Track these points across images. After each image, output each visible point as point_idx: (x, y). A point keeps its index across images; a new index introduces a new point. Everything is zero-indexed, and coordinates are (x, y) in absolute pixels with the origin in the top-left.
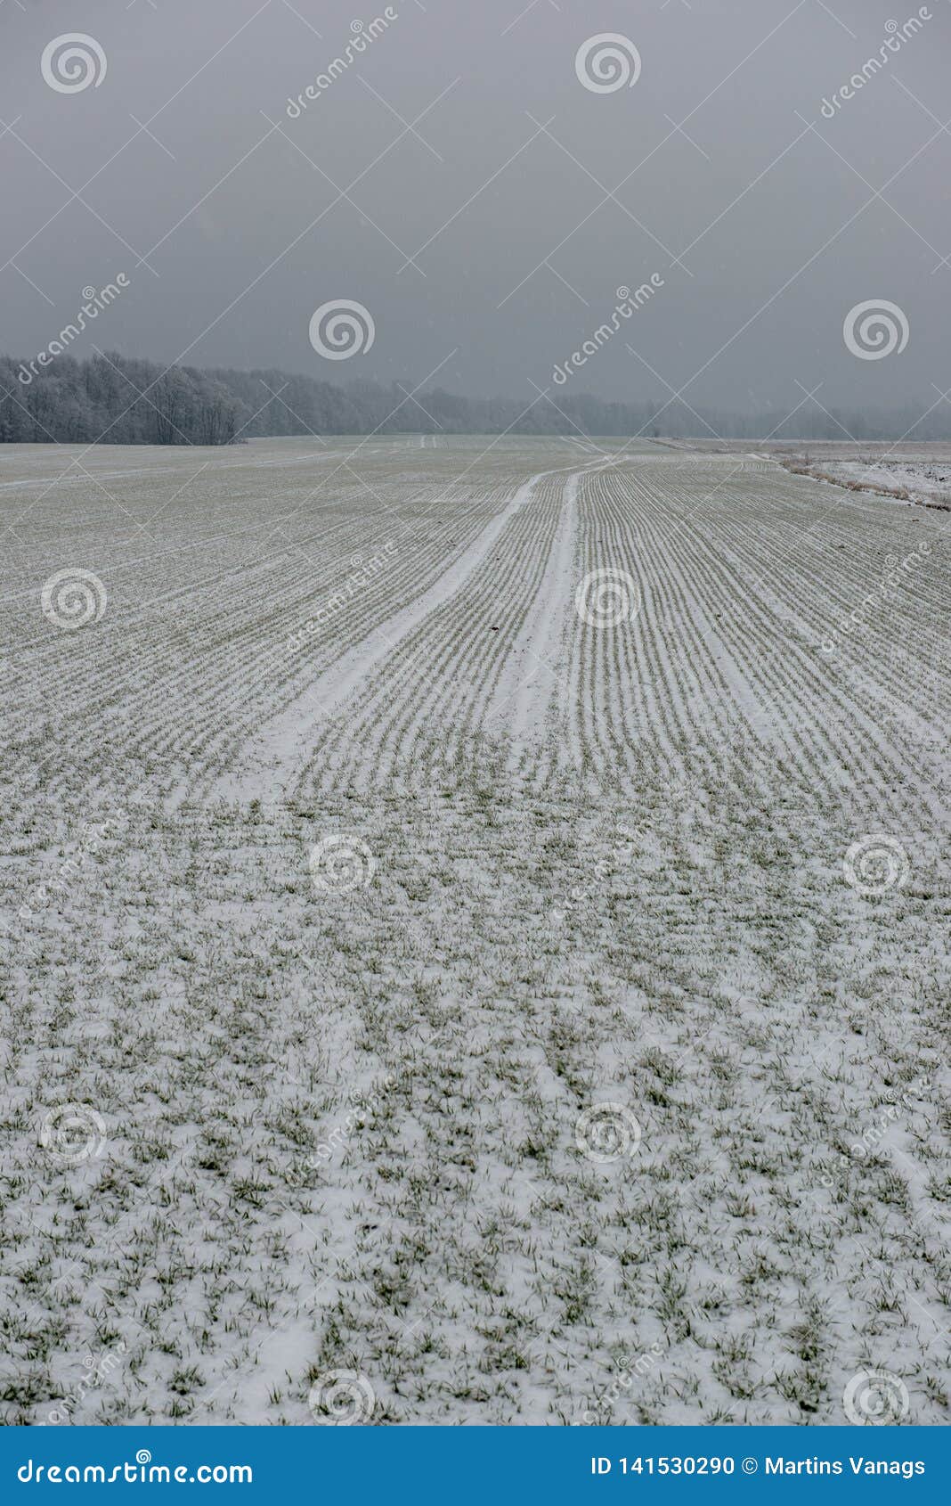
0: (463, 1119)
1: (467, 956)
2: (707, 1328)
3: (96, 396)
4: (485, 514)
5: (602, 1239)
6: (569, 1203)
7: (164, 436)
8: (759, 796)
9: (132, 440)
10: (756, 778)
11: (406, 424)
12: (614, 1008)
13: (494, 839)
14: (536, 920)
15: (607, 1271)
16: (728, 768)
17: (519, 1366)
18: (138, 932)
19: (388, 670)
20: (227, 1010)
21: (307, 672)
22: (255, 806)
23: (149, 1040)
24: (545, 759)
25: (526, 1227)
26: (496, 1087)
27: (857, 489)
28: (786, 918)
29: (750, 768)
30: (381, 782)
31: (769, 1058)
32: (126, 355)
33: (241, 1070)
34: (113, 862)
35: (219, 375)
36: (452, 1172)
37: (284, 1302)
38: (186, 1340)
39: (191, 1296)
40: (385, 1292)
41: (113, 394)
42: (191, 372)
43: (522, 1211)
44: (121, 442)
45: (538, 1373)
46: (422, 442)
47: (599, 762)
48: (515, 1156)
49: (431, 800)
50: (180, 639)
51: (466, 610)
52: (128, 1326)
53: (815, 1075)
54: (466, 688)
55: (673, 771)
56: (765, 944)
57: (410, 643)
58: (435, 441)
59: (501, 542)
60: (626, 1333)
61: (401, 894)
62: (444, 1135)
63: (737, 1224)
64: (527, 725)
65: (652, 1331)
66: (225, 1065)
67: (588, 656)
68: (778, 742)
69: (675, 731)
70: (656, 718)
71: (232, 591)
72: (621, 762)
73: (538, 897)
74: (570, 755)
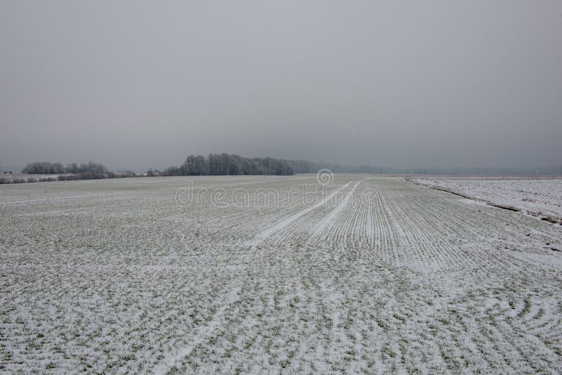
0: (249, 308)
1: (273, 277)
2: (272, 351)
3: (265, 165)
5: (262, 333)
6: (260, 326)
7: (278, 174)
8: (358, 246)
9: (272, 174)
10: (360, 243)
12: (295, 288)
13: (295, 254)
14: (293, 270)
15: (260, 339)
16: (355, 240)
17: (229, 357)
18: (210, 270)
19: (296, 220)
20: (216, 286)
21: (280, 221)
22: (250, 247)
24: (318, 238)
25: (248, 330)
26: (260, 302)
27: (418, 184)
28: (347, 271)
29: (360, 241)
30: (280, 242)
31: (321, 298)
32: (271, 157)
33: (210, 298)
34: (215, 257)
36: (240, 319)
37: (190, 343)
38: (166, 349)
39: (173, 341)
40: (211, 342)
41: (268, 165)
42: (285, 161)
43: (249, 327)
45: (232, 358)
47: (329, 239)
48: (254, 316)
49: (288, 246)
52: (156, 347)
53: (328, 302)
55: (343, 242)
56: (338, 276)
57: (305, 215)
60: (255, 351)
61: (269, 264)
62: (243, 312)
63: (293, 331)
64: (318, 231)
65: (261, 350)
66: (208, 297)
67: (341, 218)
68: (370, 236)
69: (349, 233)
70: (347, 230)
72: (333, 239)
74: (323, 238)
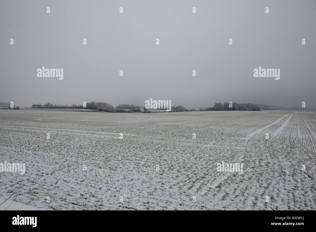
0: (248, 164)
1: (257, 153)
2: (260, 182)
3: (248, 107)
4: (282, 117)
5: (255, 175)
6: (254, 172)
7: (254, 110)
8: (295, 142)
10: (296, 141)
11: (275, 109)
12: (267, 158)
13: (265, 144)
14: (265, 151)
15: (254, 177)
16: (293, 140)
17: (242, 182)
18: (230, 148)
19: (264, 130)
20: (233, 154)
21: (257, 130)
22: (245, 140)
23: (225, 156)
24: (275, 138)
25: (249, 173)
26: (252, 162)
28: (290, 153)
29: (295, 140)
30: (258, 139)
31: (280, 163)
32: (251, 103)
33: (232, 159)
34: (231, 143)
35: (259, 105)
37: (226, 175)
38: (217, 176)
40: (234, 176)
41: (249, 107)
42: (256, 105)
43: (249, 171)
44: (250, 111)
45: (243, 183)
46: (279, 111)
47: (280, 139)
48: (251, 168)
49: (262, 141)
50: (246, 126)
51: (275, 125)
52: (213, 175)
53: (283, 165)
54: (271, 132)
55: (287, 140)
56: (287, 155)
57: (268, 128)
58: (280, 111)
59: (281, 120)
60: (253, 181)
61: (254, 148)
62: (245, 165)
63: (268, 175)
64: (275, 135)
65: (255, 181)
66: (231, 158)
67: (285, 130)
68: (300, 138)
69: (290, 136)
70: (289, 135)
71: (254, 123)
72: (282, 139)
73: (267, 149)
74: (278, 138)
